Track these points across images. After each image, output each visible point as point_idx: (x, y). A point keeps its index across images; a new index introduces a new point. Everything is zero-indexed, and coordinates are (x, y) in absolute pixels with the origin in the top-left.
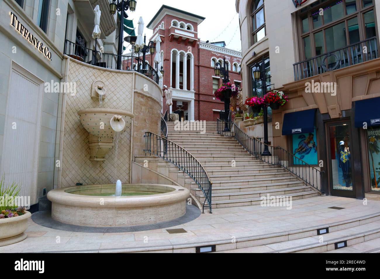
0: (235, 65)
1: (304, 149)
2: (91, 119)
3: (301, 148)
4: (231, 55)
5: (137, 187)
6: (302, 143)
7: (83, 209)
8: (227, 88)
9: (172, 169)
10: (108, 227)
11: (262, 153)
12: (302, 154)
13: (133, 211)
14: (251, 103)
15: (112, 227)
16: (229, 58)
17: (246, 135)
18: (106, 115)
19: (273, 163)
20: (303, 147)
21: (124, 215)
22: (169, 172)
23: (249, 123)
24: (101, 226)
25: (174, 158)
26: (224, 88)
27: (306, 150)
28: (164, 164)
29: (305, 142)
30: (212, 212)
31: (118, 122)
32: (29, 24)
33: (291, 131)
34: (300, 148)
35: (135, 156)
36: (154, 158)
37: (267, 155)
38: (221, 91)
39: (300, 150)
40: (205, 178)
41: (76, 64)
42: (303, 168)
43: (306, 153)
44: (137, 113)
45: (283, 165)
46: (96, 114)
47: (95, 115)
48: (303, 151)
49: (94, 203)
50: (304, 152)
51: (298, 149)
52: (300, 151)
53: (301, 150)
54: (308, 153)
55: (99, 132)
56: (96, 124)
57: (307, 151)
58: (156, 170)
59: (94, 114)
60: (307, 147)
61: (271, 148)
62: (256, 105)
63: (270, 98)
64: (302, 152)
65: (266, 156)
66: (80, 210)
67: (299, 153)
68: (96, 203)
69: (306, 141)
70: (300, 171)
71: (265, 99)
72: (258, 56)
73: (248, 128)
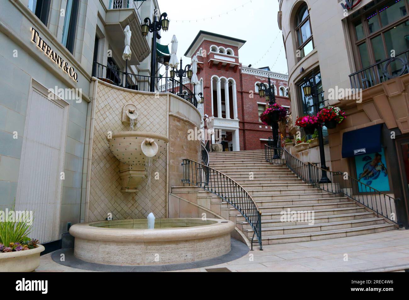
0: (282, 89)
1: (371, 174)
2: (120, 144)
3: (367, 173)
4: (277, 78)
5: (174, 221)
6: (368, 166)
7: (107, 244)
8: (273, 110)
9: (214, 200)
10: (136, 266)
11: (320, 180)
12: (368, 179)
13: (166, 246)
14: (302, 124)
15: (140, 265)
16: (275, 82)
17: (299, 161)
18: (136, 138)
19: (334, 192)
20: (369, 170)
21: (154, 251)
22: (211, 204)
23: (302, 147)
24: (127, 265)
25: (216, 188)
26: (271, 110)
27: (373, 175)
28: (205, 195)
29: (371, 165)
30: (263, 249)
31: (151, 146)
32: (53, 42)
33: (353, 152)
34: (365, 172)
35: (172, 187)
36: (194, 189)
37: (325, 182)
38: (267, 113)
39: (365, 174)
40: (253, 210)
41: (105, 87)
42: (372, 196)
43: (373, 178)
44: (172, 139)
45: (346, 194)
46: (125, 138)
47: (125, 139)
49: (119, 236)
50: (371, 177)
51: (364, 174)
52: (366, 176)
54: (376, 178)
55: (129, 158)
56: (126, 149)
57: (375, 176)
58: (196, 202)
59: (123, 138)
60: (375, 171)
61: (331, 174)
62: (308, 125)
63: (325, 116)
64: (369, 177)
65: (324, 184)
66: (103, 246)
67: (364, 178)
68: (122, 237)
69: (372, 163)
70: (368, 200)
71: (319, 117)
72: (307, 71)
73: (300, 154)
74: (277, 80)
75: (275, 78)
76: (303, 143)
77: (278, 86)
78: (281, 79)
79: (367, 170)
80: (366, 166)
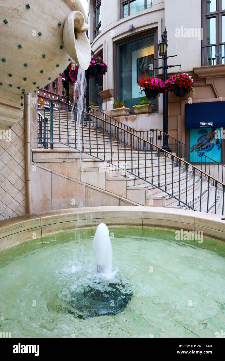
1: (205, 146)
3: (201, 145)
6: (203, 138)
8: (98, 63)
12: (202, 151)
14: (152, 85)
20: (204, 143)
22: (106, 180)
23: (124, 112)
27: (207, 147)
33: (199, 124)
34: (199, 144)
35: (33, 150)
39: (199, 146)
43: (206, 150)
48: (203, 147)
50: (204, 149)
51: (198, 146)
52: (199, 148)
53: (201, 146)
54: (209, 150)
60: (209, 144)
62: (156, 88)
63: (183, 81)
64: (202, 149)
67: (198, 149)
69: (207, 137)
71: (175, 82)
72: (137, 31)
73: (123, 119)
76: (124, 107)
79: (202, 143)
80: (201, 138)
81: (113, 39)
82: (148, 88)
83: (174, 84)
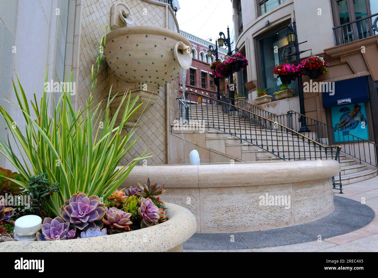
0: (202, 54)
1: (349, 124)
2: (137, 45)
3: (344, 123)
4: (198, 43)
6: (346, 116)
9: (230, 142)
10: (284, 227)
12: (345, 129)
14: (284, 71)
16: (196, 46)
18: (165, 39)
20: (347, 121)
23: (266, 100)
27: (351, 125)
29: (349, 116)
31: (182, 55)
33: (337, 102)
34: (342, 123)
37: (306, 131)
39: (342, 125)
42: (350, 145)
43: (351, 128)
46: (148, 35)
47: (147, 38)
48: (347, 125)
50: (348, 127)
51: (341, 124)
52: (343, 126)
53: (345, 125)
54: (354, 128)
56: (146, 54)
57: (353, 126)
59: (145, 36)
60: (353, 121)
62: (289, 73)
63: (313, 64)
64: (346, 127)
65: (305, 133)
67: (341, 128)
69: (350, 114)
70: (345, 148)
71: (305, 66)
72: (273, 25)
73: (265, 106)
74: (198, 45)
75: (196, 42)
76: (266, 95)
77: (198, 51)
78: (202, 44)
79: (345, 121)
80: (344, 117)
81: (253, 35)
82: (281, 74)
83: (304, 67)
